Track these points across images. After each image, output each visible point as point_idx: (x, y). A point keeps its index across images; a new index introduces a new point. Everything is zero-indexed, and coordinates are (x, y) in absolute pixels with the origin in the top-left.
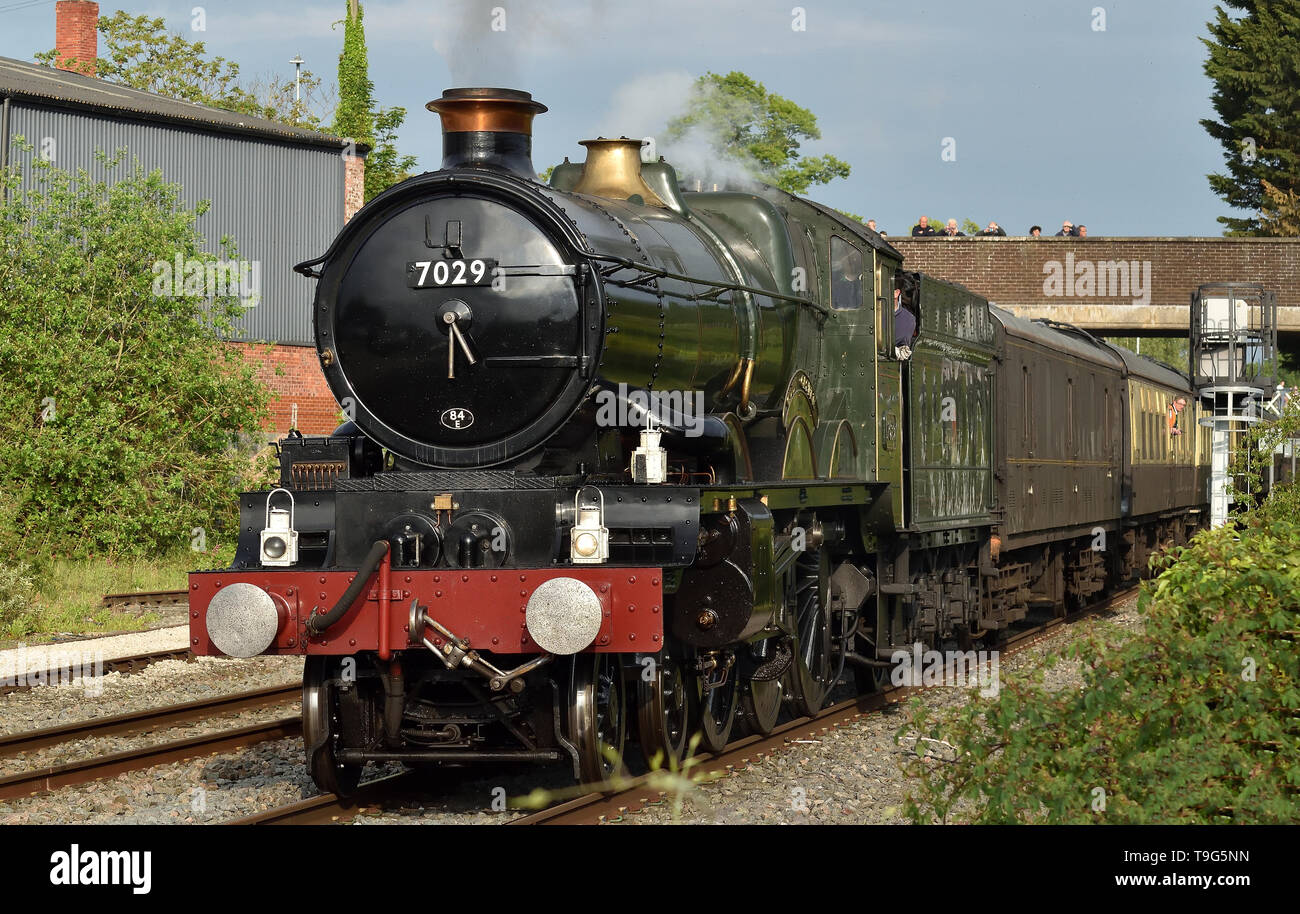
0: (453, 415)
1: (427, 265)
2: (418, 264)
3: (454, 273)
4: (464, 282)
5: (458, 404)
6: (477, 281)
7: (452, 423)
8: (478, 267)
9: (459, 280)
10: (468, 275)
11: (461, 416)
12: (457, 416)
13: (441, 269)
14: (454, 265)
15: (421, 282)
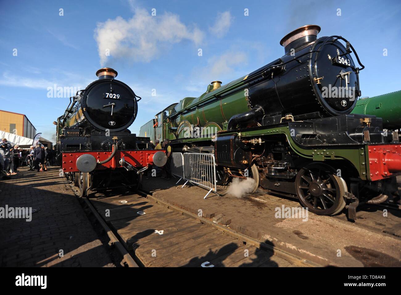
0: (111, 122)
1: (108, 94)
2: (106, 93)
3: (113, 96)
4: (115, 98)
5: (112, 120)
6: (118, 98)
7: (111, 124)
8: (118, 96)
10: (116, 97)
11: (113, 123)
12: (112, 123)
13: (111, 95)
14: (114, 95)
15: (107, 97)
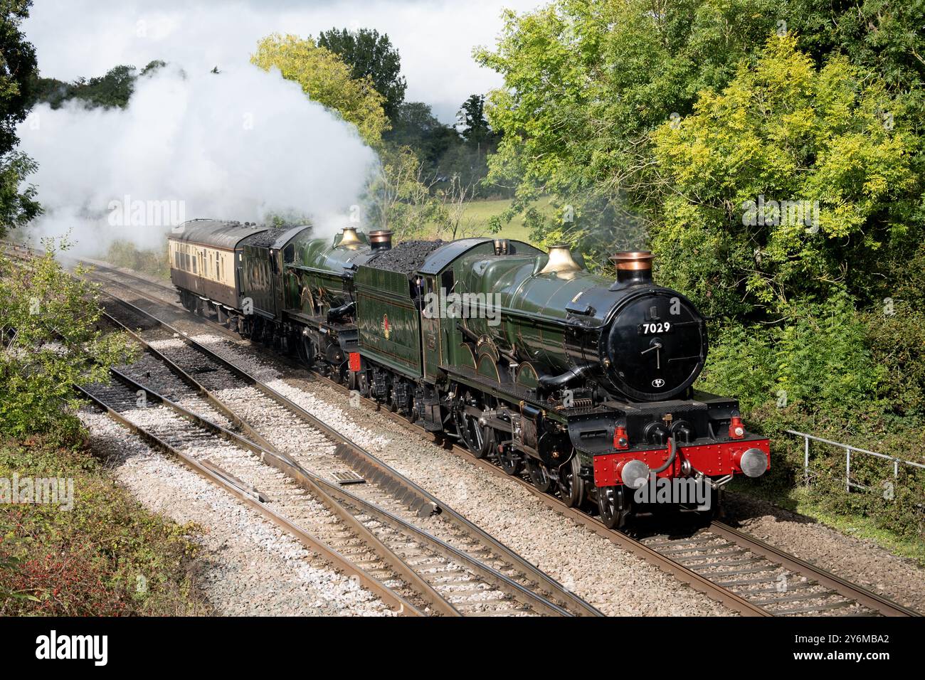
0: (657, 381)
2: (644, 325)
3: (658, 328)
4: (662, 331)
5: (658, 378)
6: (667, 330)
7: (656, 385)
8: (667, 325)
9: (660, 330)
10: (664, 329)
11: (660, 382)
12: (658, 382)
13: (653, 327)
14: (658, 325)
15: (646, 332)
